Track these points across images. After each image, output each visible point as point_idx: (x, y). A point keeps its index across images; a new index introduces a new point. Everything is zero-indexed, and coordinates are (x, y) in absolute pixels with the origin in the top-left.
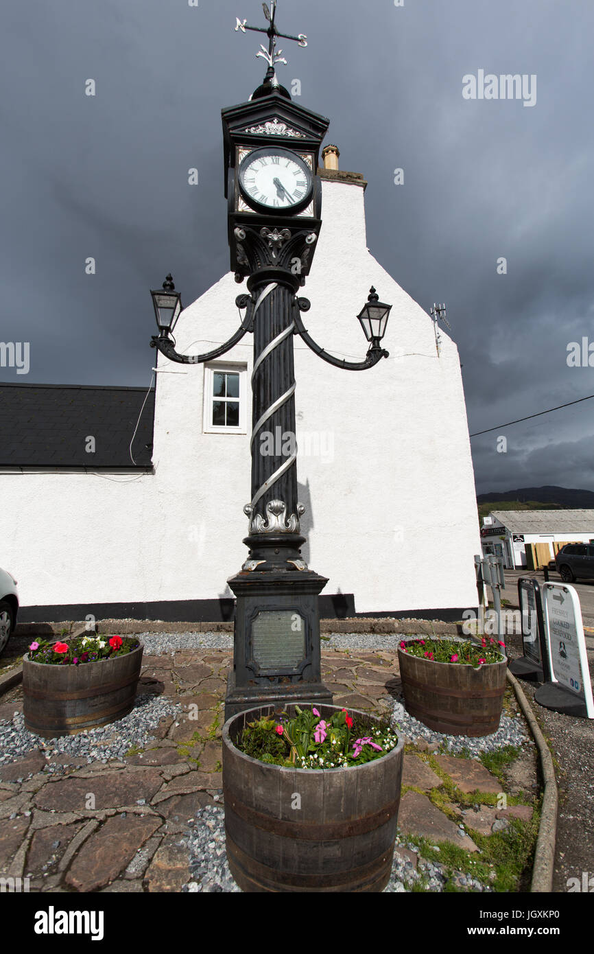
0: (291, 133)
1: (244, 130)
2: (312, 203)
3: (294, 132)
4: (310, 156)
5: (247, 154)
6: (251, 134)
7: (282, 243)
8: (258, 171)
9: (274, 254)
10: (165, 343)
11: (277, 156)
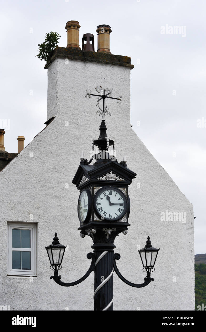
0: (118, 179)
1: (97, 178)
2: (126, 214)
3: (119, 178)
4: (126, 189)
5: (98, 190)
6: (100, 181)
7: (112, 233)
8: (102, 199)
9: (107, 237)
10: (56, 278)
11: (111, 190)
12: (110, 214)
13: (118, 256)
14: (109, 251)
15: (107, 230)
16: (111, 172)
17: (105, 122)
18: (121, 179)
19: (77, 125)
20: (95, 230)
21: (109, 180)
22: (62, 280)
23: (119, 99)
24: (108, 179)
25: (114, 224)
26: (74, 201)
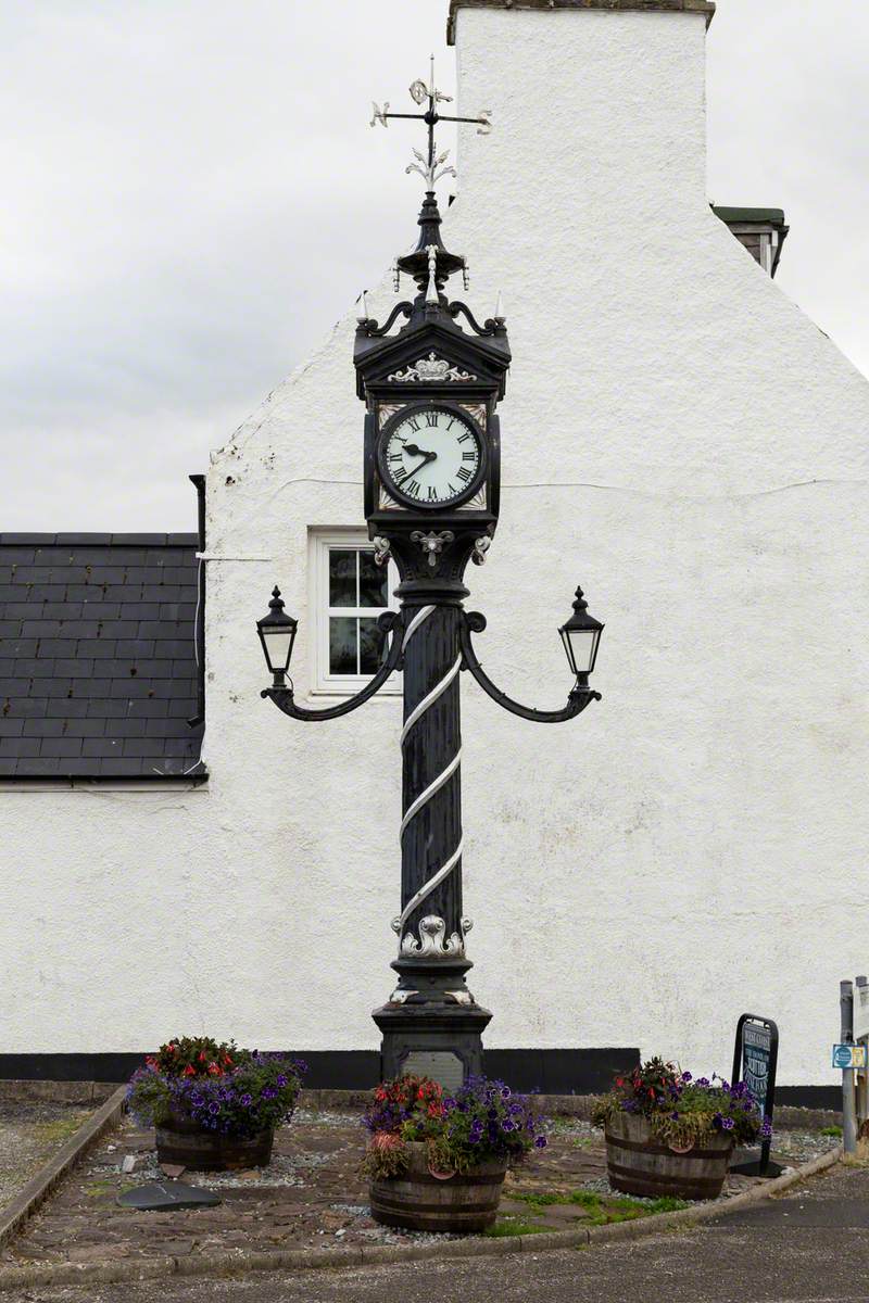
0: (455, 375)
1: (386, 377)
2: (484, 486)
3: (460, 372)
4: (483, 407)
5: (391, 413)
6: (396, 384)
7: (444, 545)
9: (432, 561)
10: (281, 696)
11: (434, 413)
12: (430, 488)
13: (477, 622)
14: (439, 606)
15: (422, 540)
16: (432, 356)
17: (435, 198)
18: (465, 376)
19: (528, 215)
21: (424, 382)
22: (299, 702)
23: (484, 122)
24: (421, 379)
25: (444, 517)
26: (520, 454)
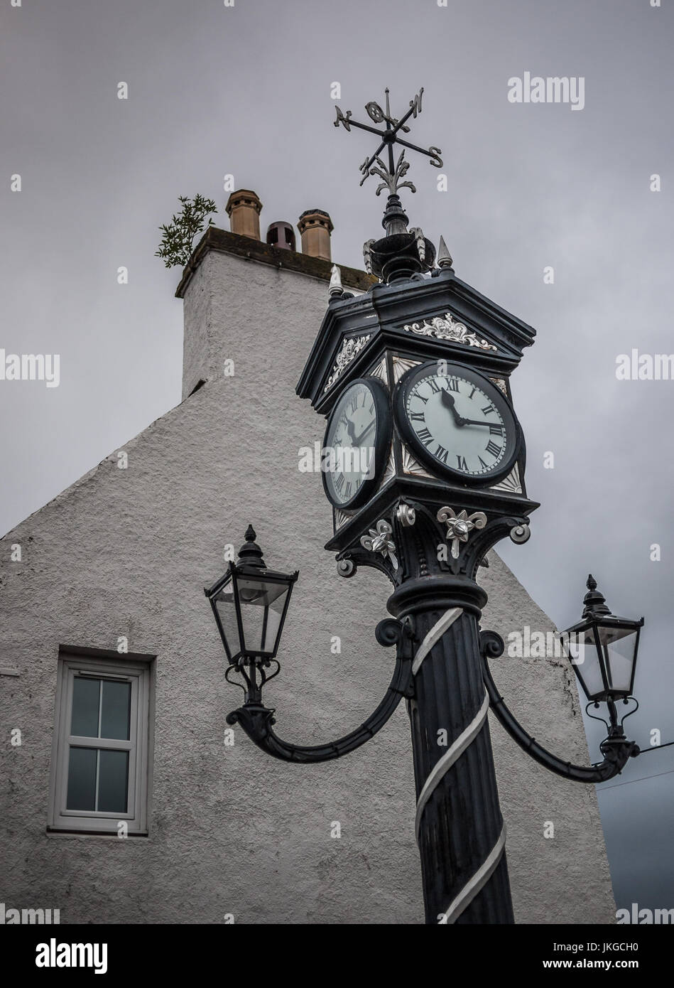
0: (474, 342)
1: (402, 326)
2: (516, 464)
3: (479, 337)
4: (504, 379)
5: (407, 368)
6: (413, 336)
7: (473, 532)
8: (426, 400)
9: (455, 552)
10: (257, 719)
11: (454, 376)
12: (459, 457)
13: (494, 644)
15: (453, 521)
16: (448, 316)
17: (399, 200)
18: (485, 345)
20: (410, 512)
21: (444, 339)
22: (280, 733)
23: (434, 156)
24: (438, 337)
